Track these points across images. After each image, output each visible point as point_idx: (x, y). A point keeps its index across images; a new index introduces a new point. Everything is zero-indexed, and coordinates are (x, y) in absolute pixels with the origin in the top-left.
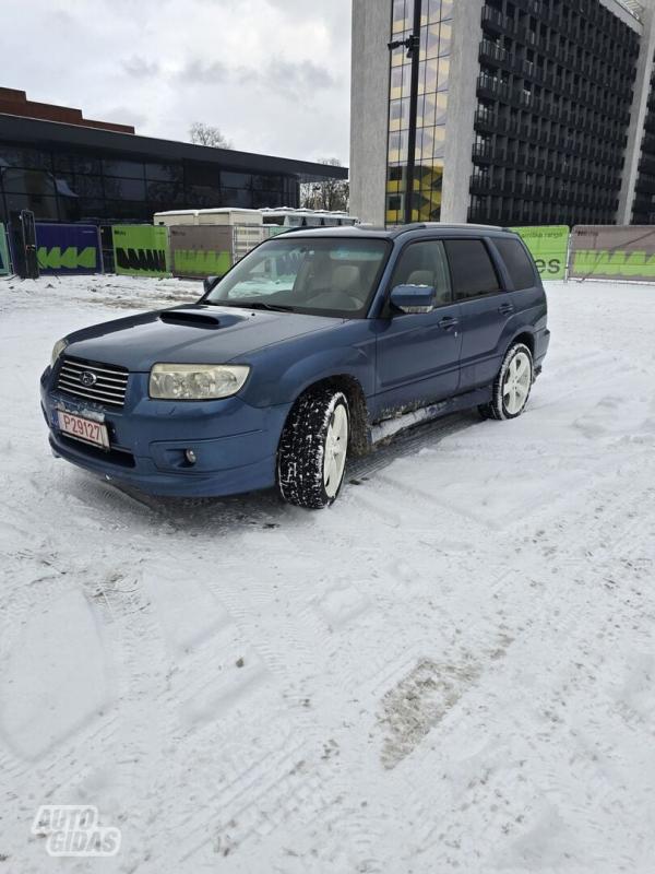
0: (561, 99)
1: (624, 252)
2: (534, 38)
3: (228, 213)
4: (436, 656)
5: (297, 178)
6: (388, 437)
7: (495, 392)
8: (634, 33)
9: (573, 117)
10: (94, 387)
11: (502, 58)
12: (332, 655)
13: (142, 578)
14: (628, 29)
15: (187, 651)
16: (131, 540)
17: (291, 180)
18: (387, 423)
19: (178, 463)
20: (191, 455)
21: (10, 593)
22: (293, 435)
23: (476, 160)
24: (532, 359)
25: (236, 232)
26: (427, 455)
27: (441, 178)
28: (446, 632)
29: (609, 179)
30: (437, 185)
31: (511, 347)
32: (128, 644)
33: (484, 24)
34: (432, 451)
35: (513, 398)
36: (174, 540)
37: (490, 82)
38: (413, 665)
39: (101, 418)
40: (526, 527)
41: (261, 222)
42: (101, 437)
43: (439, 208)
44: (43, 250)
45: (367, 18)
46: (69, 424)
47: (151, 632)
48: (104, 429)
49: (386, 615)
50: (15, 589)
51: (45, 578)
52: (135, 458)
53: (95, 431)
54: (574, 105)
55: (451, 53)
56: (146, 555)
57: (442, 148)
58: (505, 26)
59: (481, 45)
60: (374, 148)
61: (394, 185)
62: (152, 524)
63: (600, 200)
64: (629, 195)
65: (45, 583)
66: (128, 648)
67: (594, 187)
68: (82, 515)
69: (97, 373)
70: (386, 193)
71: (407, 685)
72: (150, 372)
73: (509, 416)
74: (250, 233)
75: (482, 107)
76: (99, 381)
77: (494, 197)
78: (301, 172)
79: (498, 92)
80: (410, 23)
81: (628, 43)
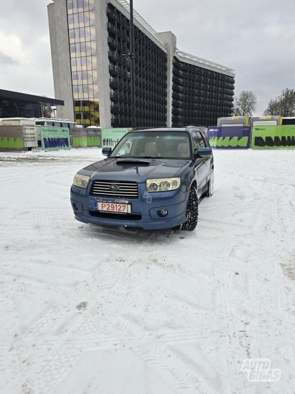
0: (142, 77)
3: (19, 120)
5: (39, 104)
8: (165, 53)
10: (119, 191)
11: (118, 59)
14: (163, 51)
17: (37, 105)
23: (112, 99)
25: (25, 129)
27: (98, 106)
29: (162, 108)
30: (97, 109)
33: (109, 44)
37: (114, 68)
39: (127, 202)
41: (35, 124)
42: (127, 209)
43: (99, 119)
45: (57, 36)
46: (105, 207)
48: (129, 206)
52: (142, 216)
53: (123, 208)
54: (147, 79)
55: (97, 54)
57: (98, 93)
58: (117, 45)
59: (109, 52)
60: (66, 92)
61: (77, 109)
63: (160, 116)
64: (170, 115)
67: (158, 112)
70: (74, 112)
72: (145, 183)
74: (30, 129)
75: (112, 77)
76: (120, 188)
77: (121, 115)
78: (41, 101)
79: (118, 72)
80: (77, 40)
81: (163, 56)
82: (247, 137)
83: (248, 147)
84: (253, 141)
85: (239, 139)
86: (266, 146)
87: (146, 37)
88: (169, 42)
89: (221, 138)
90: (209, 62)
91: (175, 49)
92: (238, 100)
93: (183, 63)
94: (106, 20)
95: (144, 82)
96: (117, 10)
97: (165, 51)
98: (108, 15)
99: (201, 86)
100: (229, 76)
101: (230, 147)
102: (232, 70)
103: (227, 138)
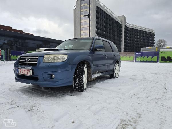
0: (110, 34)
1: (125, 56)
2: (105, 24)
4: (124, 119)
6: (95, 78)
7: (113, 72)
9: (112, 37)
10: (29, 62)
11: (100, 27)
12: (97, 120)
13: (40, 106)
15: (56, 121)
16: (36, 99)
18: (95, 75)
19: (49, 78)
20: (53, 76)
21: (2, 111)
22: (77, 73)
24: (119, 66)
26: (102, 83)
28: (124, 113)
31: (115, 63)
32: (38, 121)
33: (96, 22)
34: (103, 83)
35: (116, 74)
36: (47, 99)
37: (98, 31)
38: (120, 121)
39: (30, 68)
40: (131, 94)
42: (30, 73)
44: (12, 56)
45: (76, 20)
46: (21, 72)
47: (45, 117)
48: (31, 71)
49: (107, 111)
50: (4, 110)
51: (13, 108)
52: (39, 78)
53: (28, 72)
55: (91, 26)
56: (41, 102)
58: (100, 22)
59: (96, 25)
62: (41, 96)
65: (13, 109)
66: (39, 121)
68: (22, 95)
69: (29, 58)
71: (121, 125)
72: (43, 57)
73: (116, 78)
76: (30, 60)
80: (84, 21)
81: (120, 26)
82: (157, 57)
83: (157, 62)
84: (160, 59)
85: (152, 58)
86: (167, 61)
87: (113, 18)
88: (123, 20)
89: (143, 57)
90: (141, 27)
91: (126, 22)
92: (157, 43)
93: (129, 28)
94: (96, 12)
95: (111, 36)
96: (100, 9)
97: (121, 23)
98: (96, 11)
99: (138, 37)
100: (152, 33)
101: (147, 62)
102: (153, 30)
103: (146, 57)
